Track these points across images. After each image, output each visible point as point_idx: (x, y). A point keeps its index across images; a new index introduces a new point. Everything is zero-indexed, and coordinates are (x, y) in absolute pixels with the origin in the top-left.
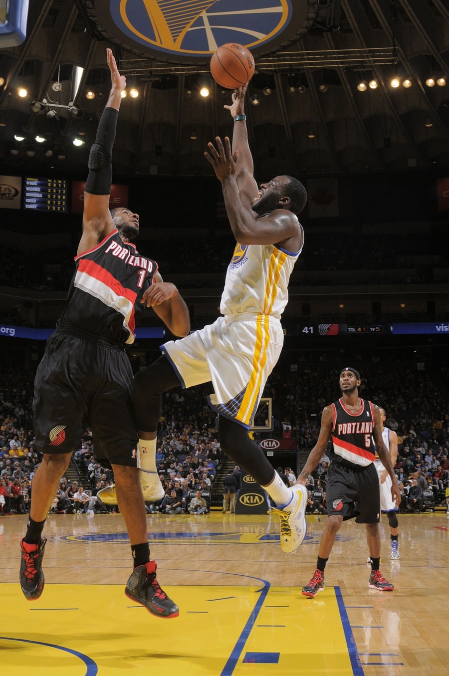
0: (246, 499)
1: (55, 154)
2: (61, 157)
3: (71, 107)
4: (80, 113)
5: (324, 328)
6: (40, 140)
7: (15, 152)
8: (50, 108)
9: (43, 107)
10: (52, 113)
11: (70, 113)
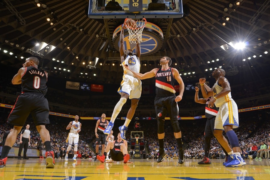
0: (136, 155)
1: (89, 77)
2: (90, 78)
3: (95, 67)
4: (96, 68)
5: (147, 118)
6: (86, 74)
7: (80, 77)
8: (90, 67)
9: (88, 67)
10: (90, 68)
11: (94, 68)
